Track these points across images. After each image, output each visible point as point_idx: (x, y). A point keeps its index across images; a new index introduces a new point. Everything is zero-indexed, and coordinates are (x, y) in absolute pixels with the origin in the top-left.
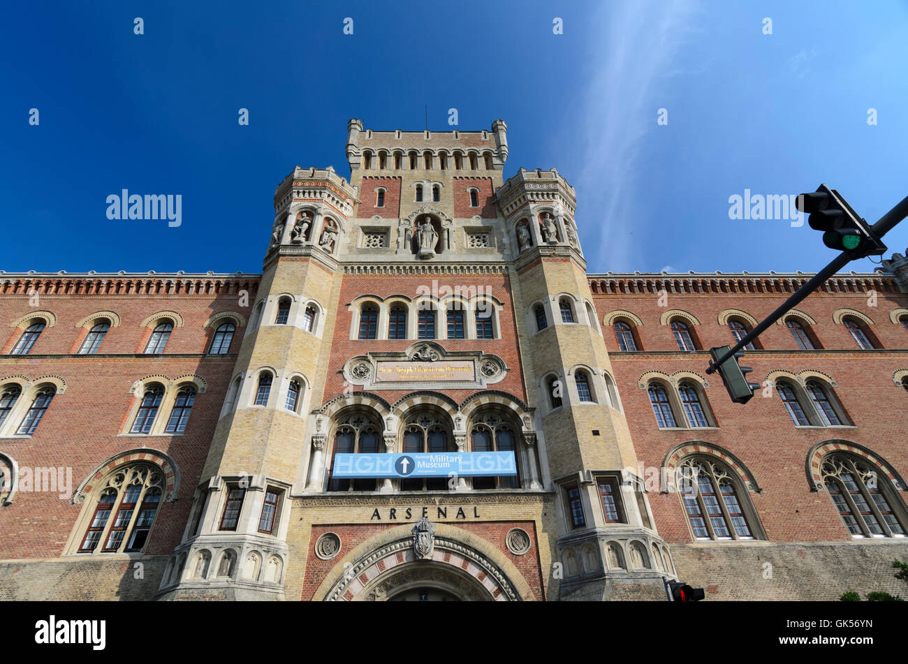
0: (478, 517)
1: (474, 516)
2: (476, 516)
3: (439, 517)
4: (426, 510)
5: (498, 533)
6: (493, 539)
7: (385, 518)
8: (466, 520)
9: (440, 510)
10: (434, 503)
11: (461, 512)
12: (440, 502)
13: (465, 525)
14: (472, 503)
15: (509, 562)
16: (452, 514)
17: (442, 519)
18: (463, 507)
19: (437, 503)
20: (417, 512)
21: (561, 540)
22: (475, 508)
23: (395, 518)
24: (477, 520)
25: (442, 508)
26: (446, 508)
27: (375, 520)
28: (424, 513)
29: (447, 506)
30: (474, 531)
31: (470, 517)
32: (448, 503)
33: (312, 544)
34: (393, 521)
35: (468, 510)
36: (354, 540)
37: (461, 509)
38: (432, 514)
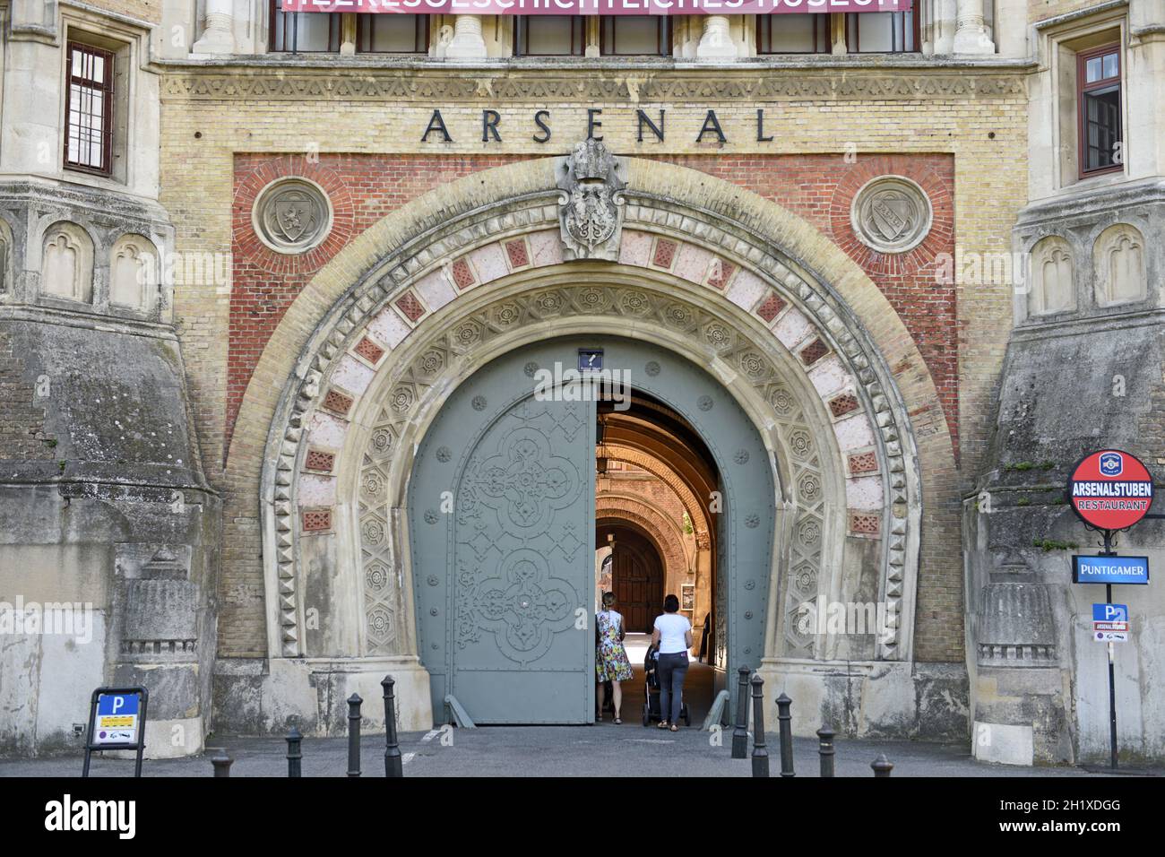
0: (770, 140)
1: (755, 134)
2: (760, 139)
3: (640, 140)
4: (596, 118)
5: (826, 191)
6: (810, 209)
7: (467, 135)
8: (727, 149)
9: (642, 117)
10: (623, 95)
11: (712, 126)
12: (645, 93)
13: (724, 166)
14: (749, 98)
15: (858, 273)
16: (683, 127)
17: (650, 144)
18: (719, 111)
19: (635, 97)
20: (567, 121)
21: (1032, 212)
22: (760, 112)
23: (498, 139)
24: (764, 149)
25: (652, 112)
26: (662, 112)
27: (435, 146)
28: (592, 125)
29: (668, 108)
30: (749, 184)
31: (742, 139)
32: (668, 97)
33: (238, 209)
34: (491, 149)
35: (738, 120)
36: (371, 202)
37: (711, 115)
38: (619, 130)
